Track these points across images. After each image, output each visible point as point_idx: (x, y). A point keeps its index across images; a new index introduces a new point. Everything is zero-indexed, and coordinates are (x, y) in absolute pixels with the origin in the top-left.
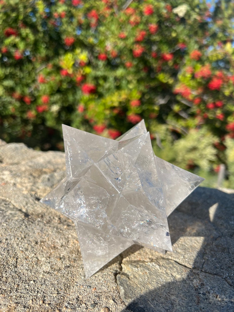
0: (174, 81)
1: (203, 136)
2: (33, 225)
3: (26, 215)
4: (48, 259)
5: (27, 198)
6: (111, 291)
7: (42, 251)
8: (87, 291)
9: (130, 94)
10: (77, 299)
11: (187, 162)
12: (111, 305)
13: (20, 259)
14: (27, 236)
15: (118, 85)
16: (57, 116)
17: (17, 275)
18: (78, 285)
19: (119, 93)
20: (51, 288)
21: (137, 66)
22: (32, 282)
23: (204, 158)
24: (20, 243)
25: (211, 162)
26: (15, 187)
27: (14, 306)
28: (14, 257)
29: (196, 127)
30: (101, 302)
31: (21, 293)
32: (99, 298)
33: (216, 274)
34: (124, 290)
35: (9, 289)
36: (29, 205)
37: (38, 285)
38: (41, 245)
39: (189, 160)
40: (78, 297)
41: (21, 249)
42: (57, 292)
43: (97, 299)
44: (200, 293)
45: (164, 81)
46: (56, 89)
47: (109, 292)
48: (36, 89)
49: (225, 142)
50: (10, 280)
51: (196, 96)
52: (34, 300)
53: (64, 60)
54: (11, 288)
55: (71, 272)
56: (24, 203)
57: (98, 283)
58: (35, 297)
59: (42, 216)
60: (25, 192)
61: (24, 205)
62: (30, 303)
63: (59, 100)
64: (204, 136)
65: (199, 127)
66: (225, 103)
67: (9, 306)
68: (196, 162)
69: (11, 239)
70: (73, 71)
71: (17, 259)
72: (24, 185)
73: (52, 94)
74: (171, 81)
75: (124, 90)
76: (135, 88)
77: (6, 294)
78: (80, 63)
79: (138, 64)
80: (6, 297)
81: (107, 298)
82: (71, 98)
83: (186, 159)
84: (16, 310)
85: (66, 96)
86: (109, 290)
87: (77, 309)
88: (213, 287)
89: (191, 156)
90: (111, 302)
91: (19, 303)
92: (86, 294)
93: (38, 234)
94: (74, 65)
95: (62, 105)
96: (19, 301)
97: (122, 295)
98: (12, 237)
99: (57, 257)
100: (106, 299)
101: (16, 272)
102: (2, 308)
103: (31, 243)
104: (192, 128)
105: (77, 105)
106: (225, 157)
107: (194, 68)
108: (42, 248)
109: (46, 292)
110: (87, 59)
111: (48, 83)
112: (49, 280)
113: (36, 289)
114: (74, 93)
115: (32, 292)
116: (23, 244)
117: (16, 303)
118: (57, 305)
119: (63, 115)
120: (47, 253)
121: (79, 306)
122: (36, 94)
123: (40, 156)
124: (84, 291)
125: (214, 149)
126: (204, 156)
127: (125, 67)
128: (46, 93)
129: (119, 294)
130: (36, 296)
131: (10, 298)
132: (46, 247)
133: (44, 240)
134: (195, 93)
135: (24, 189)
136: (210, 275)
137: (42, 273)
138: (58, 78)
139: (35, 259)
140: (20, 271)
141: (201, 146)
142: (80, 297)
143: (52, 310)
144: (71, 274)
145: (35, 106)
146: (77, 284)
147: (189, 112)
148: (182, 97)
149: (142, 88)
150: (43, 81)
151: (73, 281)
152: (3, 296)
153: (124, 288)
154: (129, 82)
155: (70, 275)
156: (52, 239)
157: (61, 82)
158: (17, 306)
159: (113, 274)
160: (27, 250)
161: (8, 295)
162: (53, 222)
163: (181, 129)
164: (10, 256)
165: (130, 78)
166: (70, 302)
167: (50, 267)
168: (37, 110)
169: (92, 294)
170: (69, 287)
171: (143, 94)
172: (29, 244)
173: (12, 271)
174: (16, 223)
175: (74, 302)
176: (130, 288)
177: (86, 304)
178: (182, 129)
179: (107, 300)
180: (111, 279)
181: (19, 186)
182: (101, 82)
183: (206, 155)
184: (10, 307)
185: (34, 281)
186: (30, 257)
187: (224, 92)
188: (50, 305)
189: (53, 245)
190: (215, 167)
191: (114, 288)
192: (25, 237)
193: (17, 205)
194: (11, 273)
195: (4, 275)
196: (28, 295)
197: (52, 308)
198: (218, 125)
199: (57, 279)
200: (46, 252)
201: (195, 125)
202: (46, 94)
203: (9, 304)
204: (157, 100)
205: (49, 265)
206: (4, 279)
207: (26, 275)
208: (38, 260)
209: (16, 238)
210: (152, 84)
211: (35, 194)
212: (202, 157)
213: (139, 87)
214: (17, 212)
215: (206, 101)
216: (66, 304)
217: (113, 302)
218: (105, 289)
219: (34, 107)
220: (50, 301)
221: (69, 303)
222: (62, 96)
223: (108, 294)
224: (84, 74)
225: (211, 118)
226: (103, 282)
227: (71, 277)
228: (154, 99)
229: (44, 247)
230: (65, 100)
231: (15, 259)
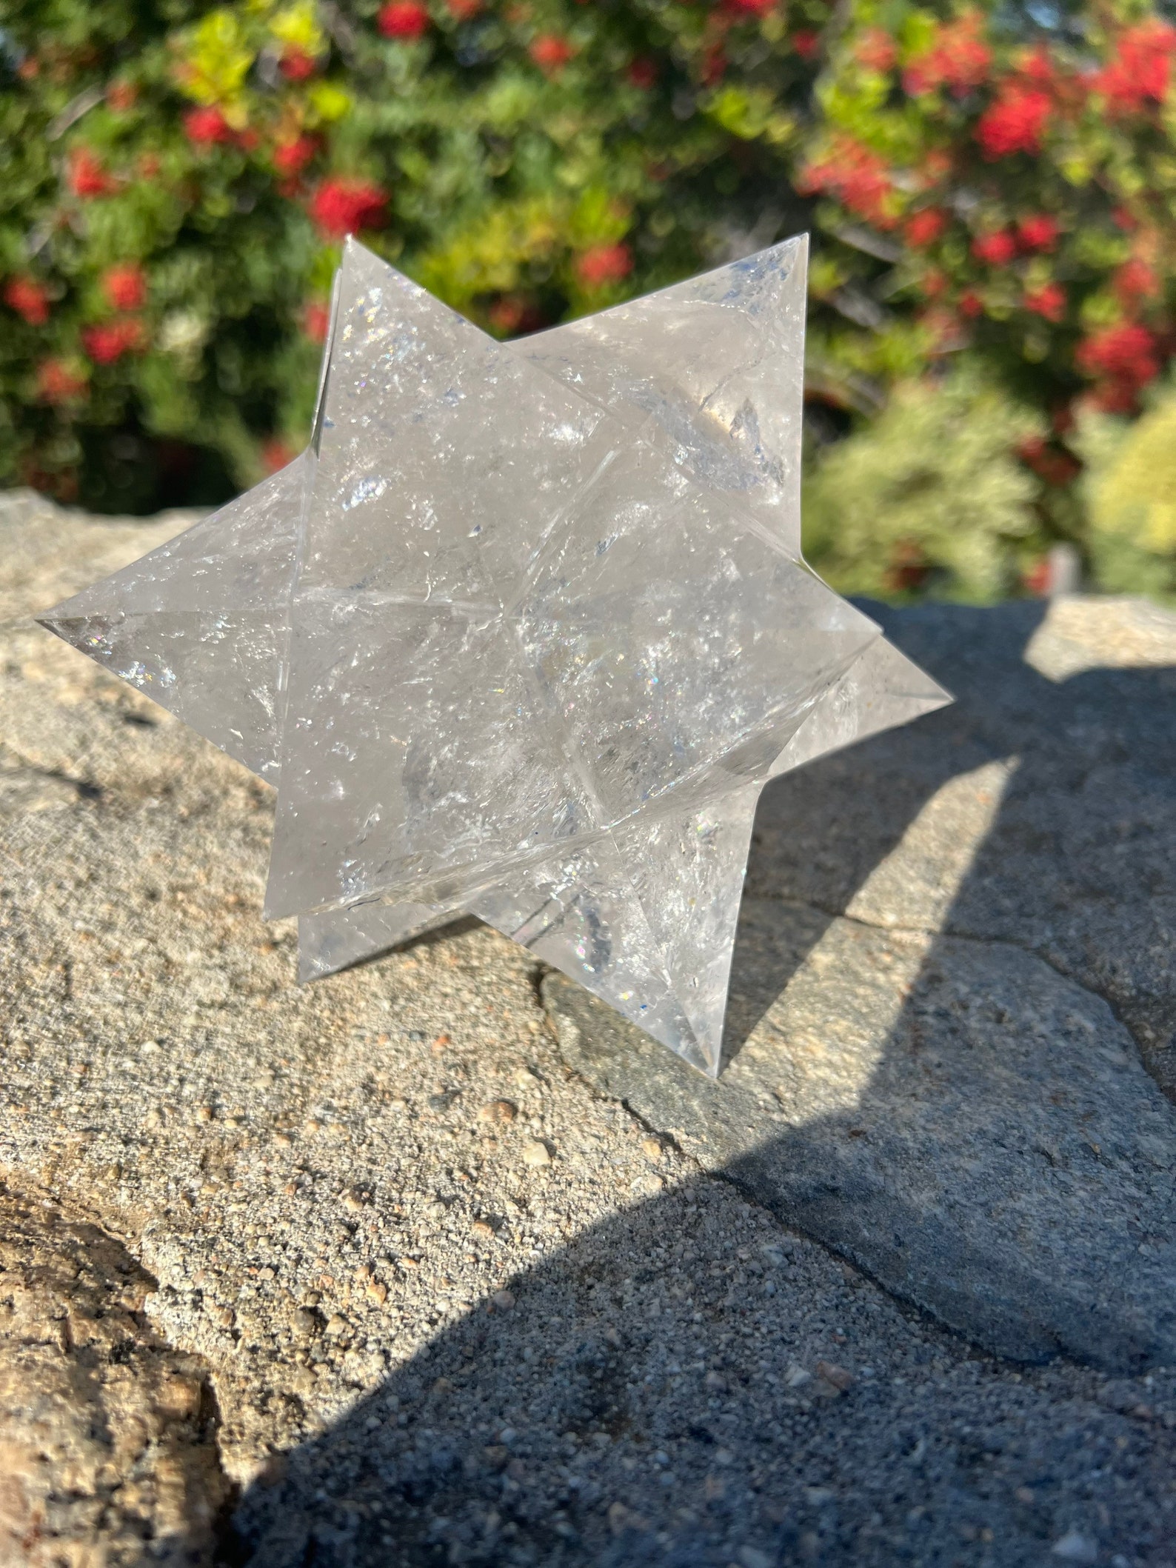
0: (799, 126)
1: (961, 410)
2: (128, 828)
3: (88, 790)
4: (216, 952)
5: (81, 717)
6: (519, 1041)
7: (183, 927)
8: (409, 1053)
9: (573, 217)
10: (364, 1087)
11: (890, 555)
12: (523, 1092)
13: (81, 967)
14: (102, 872)
15: (502, 171)
16: (199, 376)
17: (77, 1027)
18: (368, 1034)
19: (512, 217)
20: (240, 1061)
21: (593, 56)
22: (149, 1047)
23: (973, 524)
24: (73, 904)
25: (1009, 541)
26: (14, 680)
27: (77, 1144)
28: (51, 962)
29: (927, 367)
30: (477, 1086)
31: (104, 1090)
32: (466, 1072)
33: (997, 938)
34: (578, 1026)
35: (48, 1083)
36: (96, 748)
37: (181, 1051)
38: (173, 903)
39: (897, 543)
40: (371, 1079)
41: (80, 925)
42: (270, 1072)
43: (460, 1077)
44: (924, 1013)
45: (748, 130)
46: (171, 222)
47: (512, 1044)
48: (66, 232)
49: (1076, 434)
50: (44, 1049)
51: (917, 200)
52: (166, 1111)
53: (193, 49)
54: (55, 1080)
55: (332, 993)
56: (71, 742)
57: (459, 1018)
58: (173, 1101)
59: (167, 791)
60: (71, 696)
61: (72, 747)
62: (151, 1124)
63: (199, 285)
64: (966, 409)
65: (938, 367)
66: (1071, 229)
67: (51, 1147)
68: (933, 550)
69: (25, 892)
70: (253, 112)
71: (67, 967)
72: (60, 665)
73: (157, 257)
74: (780, 130)
75: (538, 194)
76: (594, 181)
77: (33, 1101)
78: (283, 65)
79: (597, 45)
80: (37, 1112)
81: (500, 1066)
82: (259, 269)
83: (881, 538)
84: (87, 1158)
85: (231, 262)
86: (510, 1038)
87: (369, 1122)
88: (982, 985)
89: (909, 520)
90: (523, 1077)
91: (98, 1131)
92: (407, 1062)
93: (157, 856)
94: (251, 76)
95: (217, 312)
96: (99, 1121)
97: (570, 1050)
98: (31, 881)
99: (257, 943)
100: (497, 1071)
101: (67, 1018)
102: (22, 1156)
103: (128, 896)
104: (904, 374)
105: (298, 301)
106: (1079, 510)
107: (901, 36)
108: (180, 916)
109: (221, 1078)
110: (317, 35)
111: (124, 192)
112: (228, 1030)
113: (172, 1068)
114: (276, 242)
115: (155, 1081)
116: (88, 906)
117: (86, 1130)
118: (276, 1119)
119: (232, 364)
120: (208, 929)
121: (378, 1112)
122: (72, 262)
123: (125, 540)
124: (393, 1053)
125: (1021, 473)
126: (972, 515)
127: (529, 70)
128: (123, 250)
129: (554, 1047)
130: (177, 1095)
131: (52, 1114)
132: (200, 906)
133: (189, 881)
134: (908, 184)
135: (63, 682)
136: (972, 944)
137: (195, 1008)
138: (175, 161)
139: (152, 960)
140: (90, 1012)
141: (957, 465)
142: (378, 1078)
143: (256, 1139)
144: (330, 998)
145: (76, 330)
146: (361, 1032)
147: (888, 294)
148: (845, 212)
149: (631, 179)
150: (96, 188)
151: (340, 1023)
152: (21, 1111)
153: (579, 1022)
154: (560, 153)
155: (325, 1001)
156: (224, 872)
157: (196, 181)
158: (92, 1140)
159: (524, 975)
160: (108, 926)
161: (44, 1105)
162: (222, 810)
163: (849, 389)
164: (33, 958)
165: (561, 128)
166: (335, 1103)
167: (226, 986)
168: (90, 352)
169: (434, 1059)
170: (325, 1051)
171: (642, 212)
172: (116, 904)
173: (50, 1014)
174: (44, 823)
175: (355, 1099)
176: (602, 1019)
177: (407, 1101)
178: (856, 384)
179: (502, 1074)
180: (517, 998)
181: (33, 673)
182: (411, 163)
183: (980, 508)
184: (58, 1151)
185: (160, 1042)
186: (127, 952)
187: (1058, 163)
188: (245, 1123)
189: (231, 899)
190: (1028, 565)
191: (533, 1025)
192: (93, 878)
193: (36, 756)
194: (47, 1023)
195: (16, 1034)
196: (136, 1097)
197: (253, 1133)
198: (1035, 348)
199: (267, 1022)
200: (200, 926)
201: (919, 359)
202: (126, 256)
203: (55, 1140)
204: (717, 241)
205: (222, 976)
206: (17, 1049)
207: (121, 1024)
208: (168, 961)
209: (51, 884)
210: (686, 155)
211: (120, 702)
212: (962, 519)
213: (614, 175)
214: (43, 783)
215: (969, 220)
216: (318, 1111)
217: (529, 1077)
218: (489, 1034)
219: (67, 334)
220: (244, 1108)
221: (329, 1107)
222: (209, 260)
223: (507, 1054)
224: (313, 122)
225: (1000, 316)
226: (482, 1012)
227: (333, 1012)
228: (702, 234)
229: (193, 910)
230: (233, 285)
231: (59, 967)
